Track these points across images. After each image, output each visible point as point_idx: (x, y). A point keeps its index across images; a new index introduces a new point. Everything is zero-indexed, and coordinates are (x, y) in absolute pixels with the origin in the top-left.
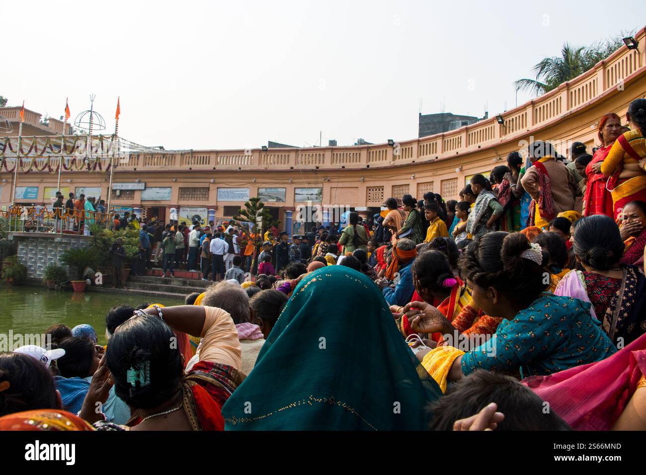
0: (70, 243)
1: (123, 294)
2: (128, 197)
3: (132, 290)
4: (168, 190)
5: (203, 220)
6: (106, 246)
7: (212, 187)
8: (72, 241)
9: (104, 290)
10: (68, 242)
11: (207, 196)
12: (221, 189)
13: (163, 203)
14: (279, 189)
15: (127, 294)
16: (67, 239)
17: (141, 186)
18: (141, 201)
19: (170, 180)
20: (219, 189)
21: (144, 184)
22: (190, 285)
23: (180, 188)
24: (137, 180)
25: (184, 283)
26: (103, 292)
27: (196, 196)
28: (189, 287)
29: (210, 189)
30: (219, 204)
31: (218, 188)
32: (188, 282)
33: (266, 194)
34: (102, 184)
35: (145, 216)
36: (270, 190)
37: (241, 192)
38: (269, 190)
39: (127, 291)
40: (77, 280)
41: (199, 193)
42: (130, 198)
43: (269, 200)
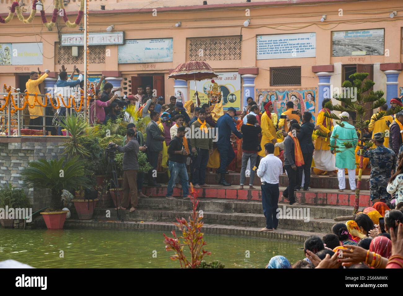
0: (32, 151)
1: (128, 229)
2: (95, 59)
3: (144, 223)
4: (166, 44)
5: (232, 95)
6: (91, 151)
7: (247, 35)
8: (36, 147)
9: (96, 225)
10: (30, 148)
11: (238, 51)
12: (263, 37)
13: (159, 67)
14: (371, 32)
15: (135, 230)
16: (27, 143)
17: (117, 38)
18: (119, 64)
19: (169, 25)
20: (259, 38)
21: (122, 34)
22: (236, 210)
23: (187, 39)
24: (109, 28)
25: (227, 208)
26: (94, 228)
27: (217, 52)
28: (237, 214)
29: (243, 39)
30: (261, 65)
31: (257, 36)
32: (233, 206)
33: (347, 41)
34: (44, 36)
35: (127, 91)
36: (355, 34)
37: (300, 42)
38: (352, 35)
39: (135, 224)
40: (51, 211)
41: (222, 46)
42: (97, 60)
43: (354, 53)
